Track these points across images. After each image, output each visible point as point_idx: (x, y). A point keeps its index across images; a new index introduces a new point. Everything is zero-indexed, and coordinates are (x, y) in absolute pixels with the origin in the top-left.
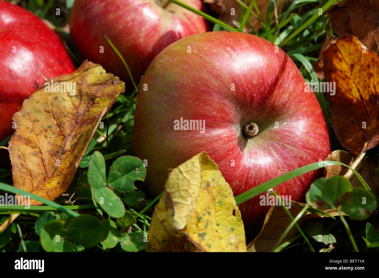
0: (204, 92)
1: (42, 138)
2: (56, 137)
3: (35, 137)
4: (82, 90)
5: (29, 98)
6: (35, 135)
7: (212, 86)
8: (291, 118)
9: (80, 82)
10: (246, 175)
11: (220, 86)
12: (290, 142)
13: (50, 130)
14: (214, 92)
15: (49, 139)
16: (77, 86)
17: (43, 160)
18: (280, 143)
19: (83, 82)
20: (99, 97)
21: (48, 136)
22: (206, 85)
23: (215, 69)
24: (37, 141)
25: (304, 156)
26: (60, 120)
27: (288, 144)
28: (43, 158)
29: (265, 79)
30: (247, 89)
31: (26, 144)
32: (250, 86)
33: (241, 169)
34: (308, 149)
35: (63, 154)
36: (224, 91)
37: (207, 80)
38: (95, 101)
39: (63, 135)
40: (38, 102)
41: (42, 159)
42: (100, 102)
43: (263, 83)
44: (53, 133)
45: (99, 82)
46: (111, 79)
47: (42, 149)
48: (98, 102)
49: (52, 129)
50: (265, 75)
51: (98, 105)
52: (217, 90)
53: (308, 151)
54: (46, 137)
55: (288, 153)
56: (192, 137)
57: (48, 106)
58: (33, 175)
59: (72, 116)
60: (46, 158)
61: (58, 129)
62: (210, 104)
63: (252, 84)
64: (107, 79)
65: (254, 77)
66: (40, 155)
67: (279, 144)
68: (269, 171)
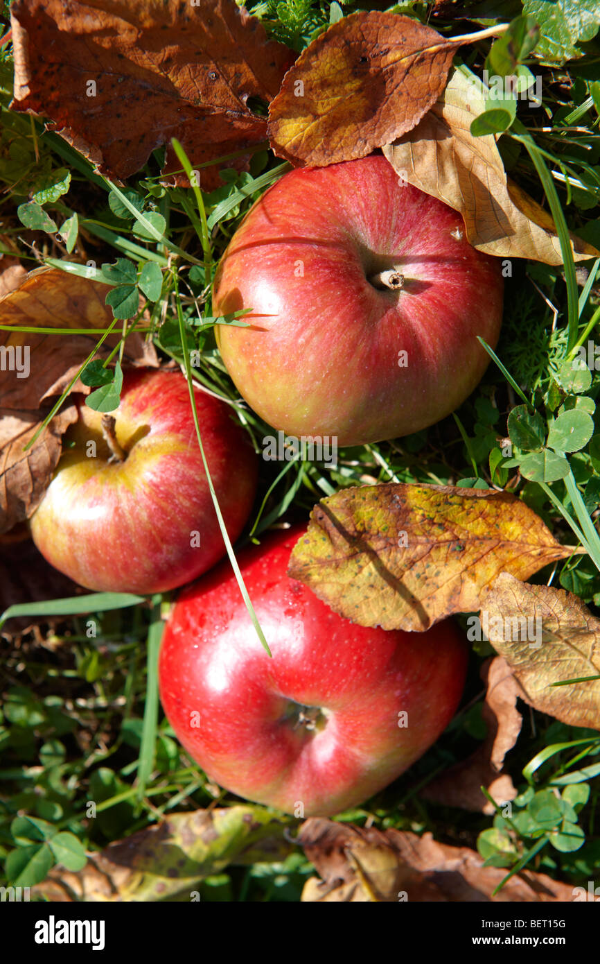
0: (377, 358)
1: (441, 579)
2: (432, 561)
3: (443, 588)
4: (348, 554)
5: (379, 627)
6: (439, 590)
7: (368, 349)
8: (351, 227)
9: (334, 564)
10: (454, 273)
11: (363, 340)
12: (388, 222)
13: (424, 573)
14: (373, 344)
15: (439, 568)
16: (340, 566)
17: (476, 561)
18: (391, 235)
19: (332, 561)
20: (354, 526)
21: (435, 571)
22: (369, 358)
23: (343, 351)
24: (450, 581)
25: (398, 197)
26: (403, 568)
27: (390, 224)
28: (472, 562)
29: (327, 278)
30: (354, 301)
31: (460, 593)
32: (349, 298)
33: (448, 282)
34: (386, 193)
35: (459, 539)
36: (368, 332)
37: (362, 358)
38: (362, 529)
39: (429, 552)
40: (384, 609)
41: (474, 564)
42: (361, 521)
43: (334, 280)
44: (428, 566)
45: (327, 538)
46: (316, 522)
47: (461, 569)
48: (361, 525)
49: (421, 573)
50: (322, 280)
51: (366, 524)
52: (370, 341)
53: (389, 194)
54: (437, 574)
55: (403, 221)
56: (435, 358)
57: (387, 592)
58: (501, 564)
59: (392, 554)
60: (470, 559)
61: (418, 563)
62: (390, 347)
63: (343, 295)
64: (319, 528)
65: (333, 295)
66: (470, 568)
67: (394, 236)
68: (437, 243)
